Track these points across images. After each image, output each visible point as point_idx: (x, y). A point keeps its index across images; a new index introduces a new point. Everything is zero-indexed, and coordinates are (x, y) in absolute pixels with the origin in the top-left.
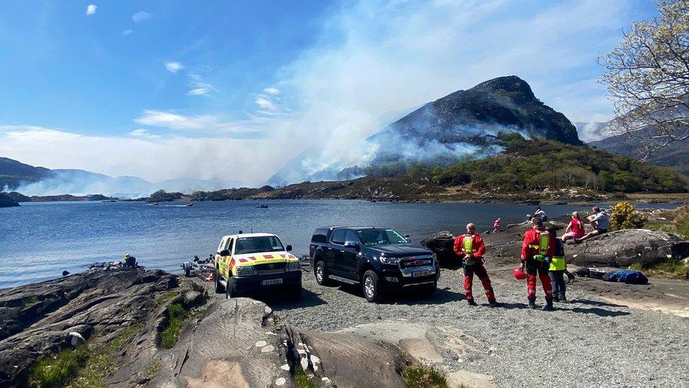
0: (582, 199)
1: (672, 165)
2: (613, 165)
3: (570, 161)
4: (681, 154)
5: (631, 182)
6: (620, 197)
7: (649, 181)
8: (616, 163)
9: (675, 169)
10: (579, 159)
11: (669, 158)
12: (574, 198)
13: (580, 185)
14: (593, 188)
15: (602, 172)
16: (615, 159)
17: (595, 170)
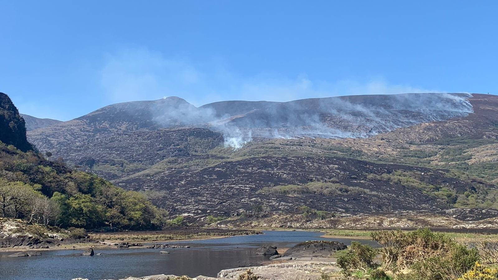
0: (22, 240)
1: (136, 190)
2: (72, 184)
3: (10, 174)
4: (147, 176)
5: (93, 211)
6: (80, 237)
7: (114, 211)
8: (75, 181)
9: (140, 194)
10: (24, 172)
11: (134, 180)
12: (9, 240)
13: (21, 215)
14: (41, 222)
15: (57, 196)
16: (74, 175)
17: (47, 192)
